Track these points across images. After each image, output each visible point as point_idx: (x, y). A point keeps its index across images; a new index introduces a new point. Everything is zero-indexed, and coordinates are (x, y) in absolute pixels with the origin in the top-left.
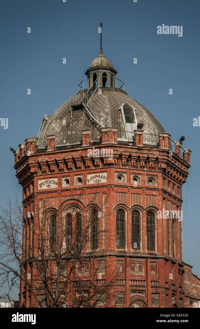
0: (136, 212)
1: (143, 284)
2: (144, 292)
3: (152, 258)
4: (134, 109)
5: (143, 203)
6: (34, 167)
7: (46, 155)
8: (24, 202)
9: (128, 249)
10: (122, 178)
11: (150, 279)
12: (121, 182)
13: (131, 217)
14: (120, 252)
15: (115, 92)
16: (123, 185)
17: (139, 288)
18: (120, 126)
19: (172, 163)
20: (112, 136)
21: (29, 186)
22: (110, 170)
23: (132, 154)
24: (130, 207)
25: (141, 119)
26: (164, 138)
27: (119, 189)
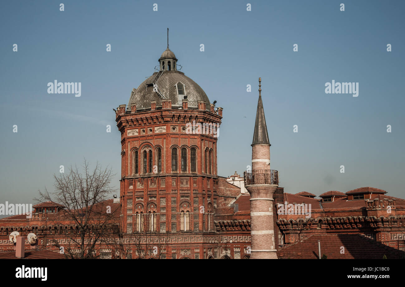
0: (184, 149)
1: (188, 192)
2: (189, 197)
3: (193, 176)
4: (184, 85)
5: (189, 144)
6: (124, 122)
7: (131, 115)
8: (121, 142)
9: (179, 172)
10: (176, 129)
11: (192, 189)
12: (174, 131)
13: (181, 152)
14: (174, 173)
15: (175, 74)
16: (176, 133)
17: (185, 195)
18: (175, 96)
19: (207, 118)
20: (168, 104)
21: (123, 133)
22: (168, 125)
23: (181, 115)
24: (180, 147)
25: (188, 91)
26: (201, 103)
27: (173, 136)
